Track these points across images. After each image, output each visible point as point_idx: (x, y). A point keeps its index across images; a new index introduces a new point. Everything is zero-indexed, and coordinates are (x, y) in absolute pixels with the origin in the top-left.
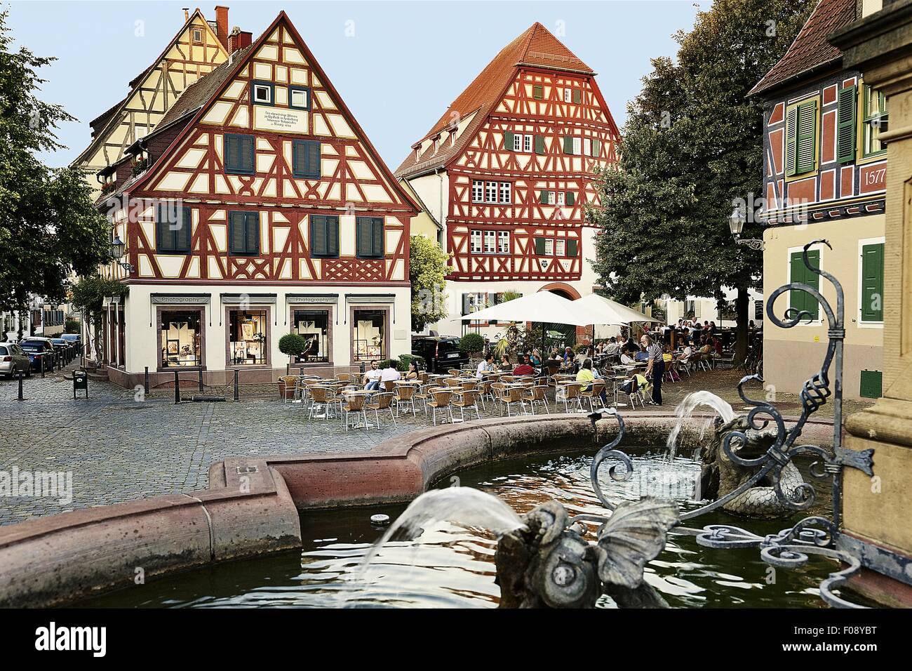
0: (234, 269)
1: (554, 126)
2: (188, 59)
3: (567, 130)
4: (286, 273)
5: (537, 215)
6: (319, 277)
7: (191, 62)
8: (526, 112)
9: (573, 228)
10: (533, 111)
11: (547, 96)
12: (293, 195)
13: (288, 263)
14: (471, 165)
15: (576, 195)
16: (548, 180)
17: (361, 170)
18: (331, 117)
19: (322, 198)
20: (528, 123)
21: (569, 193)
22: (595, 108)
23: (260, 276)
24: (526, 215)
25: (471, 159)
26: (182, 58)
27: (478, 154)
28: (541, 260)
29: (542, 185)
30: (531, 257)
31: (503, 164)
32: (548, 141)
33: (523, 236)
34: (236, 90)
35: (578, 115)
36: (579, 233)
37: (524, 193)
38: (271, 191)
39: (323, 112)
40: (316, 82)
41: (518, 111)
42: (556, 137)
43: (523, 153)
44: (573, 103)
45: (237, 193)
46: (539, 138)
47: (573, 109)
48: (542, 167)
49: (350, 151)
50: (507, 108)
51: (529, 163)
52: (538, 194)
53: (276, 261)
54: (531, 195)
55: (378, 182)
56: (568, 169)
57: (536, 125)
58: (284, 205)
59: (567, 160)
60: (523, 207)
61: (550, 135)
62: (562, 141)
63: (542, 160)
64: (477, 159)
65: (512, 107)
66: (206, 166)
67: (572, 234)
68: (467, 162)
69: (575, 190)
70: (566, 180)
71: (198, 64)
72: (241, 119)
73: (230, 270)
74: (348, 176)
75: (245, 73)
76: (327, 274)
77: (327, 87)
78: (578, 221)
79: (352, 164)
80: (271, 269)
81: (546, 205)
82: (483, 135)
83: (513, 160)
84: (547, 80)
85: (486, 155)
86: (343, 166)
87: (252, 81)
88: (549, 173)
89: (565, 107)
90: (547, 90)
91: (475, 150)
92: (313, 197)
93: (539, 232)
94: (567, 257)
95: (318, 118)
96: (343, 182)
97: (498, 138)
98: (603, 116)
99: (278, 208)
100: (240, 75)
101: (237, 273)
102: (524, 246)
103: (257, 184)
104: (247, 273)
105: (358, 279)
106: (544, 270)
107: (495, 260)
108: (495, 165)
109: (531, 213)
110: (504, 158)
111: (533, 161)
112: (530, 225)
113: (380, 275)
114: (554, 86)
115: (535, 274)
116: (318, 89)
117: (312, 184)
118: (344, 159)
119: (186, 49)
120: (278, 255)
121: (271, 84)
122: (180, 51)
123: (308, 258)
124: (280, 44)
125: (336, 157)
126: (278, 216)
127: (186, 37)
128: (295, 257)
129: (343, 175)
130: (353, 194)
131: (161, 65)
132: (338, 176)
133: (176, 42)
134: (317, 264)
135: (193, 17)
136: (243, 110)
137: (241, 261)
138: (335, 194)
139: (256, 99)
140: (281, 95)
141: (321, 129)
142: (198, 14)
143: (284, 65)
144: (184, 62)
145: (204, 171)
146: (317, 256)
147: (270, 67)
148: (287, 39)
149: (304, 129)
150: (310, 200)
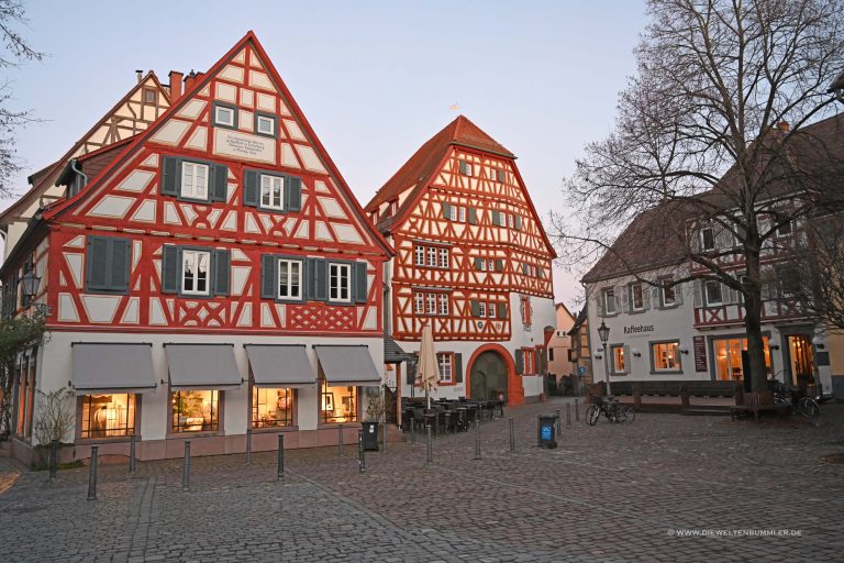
0: (183, 314)
1: (484, 200)
2: (138, 117)
3: (494, 204)
4: (246, 319)
5: (472, 280)
6: (284, 325)
7: (142, 120)
8: (460, 186)
9: (502, 293)
10: (466, 186)
11: (477, 174)
12: (256, 230)
13: (248, 307)
14: (414, 230)
15: (504, 262)
16: (480, 248)
17: (331, 207)
18: (300, 149)
19: (288, 235)
20: (461, 196)
21: (497, 260)
22: (516, 188)
23: (213, 322)
24: (462, 279)
25: (413, 225)
26: (131, 116)
27: (420, 221)
28: (477, 322)
29: (474, 252)
30: (468, 319)
31: (442, 232)
32: (480, 213)
33: (460, 299)
34: (194, 109)
35: (503, 192)
36: (507, 297)
37: (460, 259)
38: (231, 224)
39: (292, 142)
40: (285, 110)
41: (454, 184)
42: (485, 209)
43: (458, 222)
44: (498, 181)
45: (190, 224)
46: (470, 210)
47: (498, 186)
48: (475, 235)
49: (320, 186)
50: (445, 181)
51: (463, 233)
52: (472, 260)
53: (234, 305)
54: (466, 261)
55: (350, 221)
56: (496, 239)
57: (469, 197)
58: (245, 242)
59: (495, 231)
60: (460, 271)
61: (480, 208)
62: (490, 213)
63: (475, 229)
64: (419, 226)
65: (448, 181)
66: (154, 191)
67: (502, 298)
68: (410, 228)
69: (504, 258)
70: (495, 249)
72: (198, 142)
73: (177, 315)
74: (317, 213)
75: (205, 92)
76: (293, 322)
77: (297, 116)
78: (506, 287)
79: (323, 201)
80: (228, 315)
81: (479, 270)
82: (424, 204)
83: (449, 228)
84: (477, 160)
85: (427, 222)
86: (313, 202)
87: (213, 103)
88: (480, 242)
89: (492, 184)
90: (477, 169)
91: (417, 217)
92: (277, 233)
93: (474, 295)
94: (498, 319)
95: (286, 148)
96: (312, 219)
97: (437, 207)
98: (521, 195)
99: (238, 244)
100: (200, 94)
101: (186, 319)
102: (462, 308)
103: (214, 216)
104: (198, 320)
105: (327, 328)
106: (480, 331)
107: (437, 320)
108: (435, 232)
109: (467, 278)
110: (443, 225)
111: (467, 230)
112: (467, 289)
113: (350, 323)
114: (482, 165)
115: (472, 335)
116: (287, 118)
117: (278, 218)
118: (313, 195)
119: (137, 108)
120: (236, 298)
121: (236, 107)
122: (131, 109)
123: (272, 301)
124: (247, 67)
125: (304, 191)
126: (237, 254)
127: (138, 97)
128: (256, 302)
129: (312, 211)
130: (322, 233)
131: (109, 121)
132: (307, 213)
133: (127, 100)
134: (281, 310)
135: (146, 79)
136: (202, 132)
137: (192, 304)
138: (303, 232)
139: (217, 122)
140: (246, 120)
141: (289, 160)
142: (152, 76)
143: (250, 88)
144: (134, 121)
145: (151, 197)
146: (282, 302)
147: (234, 89)
148: (254, 61)
149: (271, 159)
150: (275, 237)
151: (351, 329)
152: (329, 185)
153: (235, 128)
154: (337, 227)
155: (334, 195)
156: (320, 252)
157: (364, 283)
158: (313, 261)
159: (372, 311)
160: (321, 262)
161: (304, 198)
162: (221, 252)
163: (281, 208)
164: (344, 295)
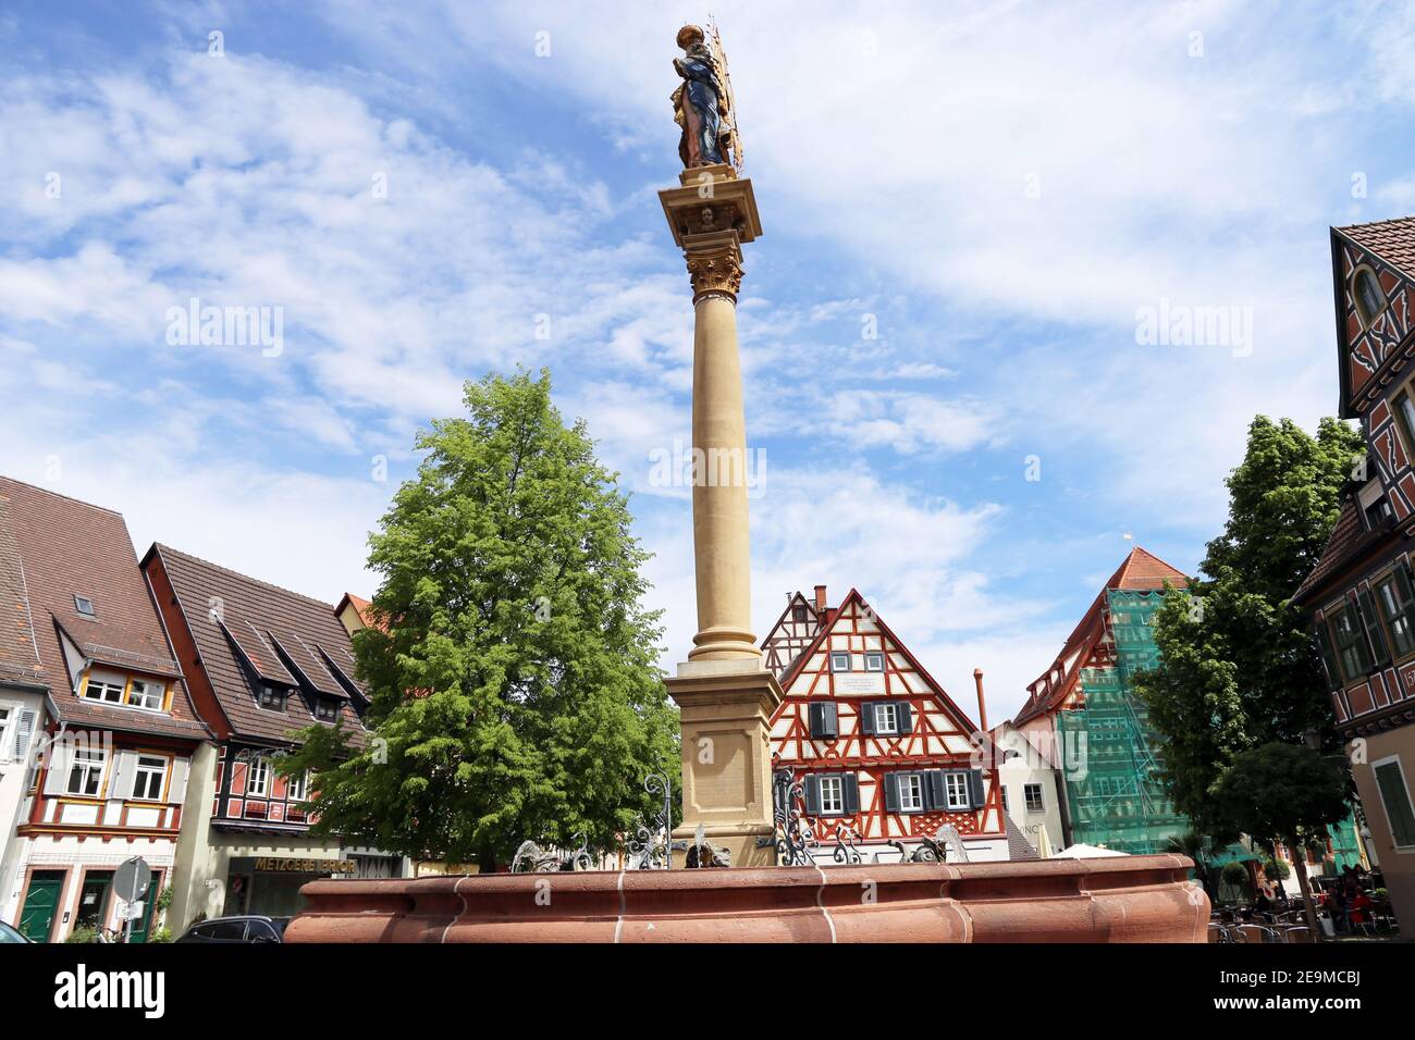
0: (825, 830)
2: (792, 636)
4: (875, 831)
6: (909, 833)
7: (795, 638)
12: (876, 753)
13: (877, 819)
17: (941, 723)
18: (905, 675)
19: (905, 753)
23: (850, 835)
26: (786, 635)
34: (816, 662)
38: (855, 751)
39: (896, 671)
40: (889, 646)
45: (823, 756)
49: (928, 705)
53: (865, 819)
55: (959, 732)
58: (867, 764)
66: (794, 734)
71: (801, 639)
72: (823, 688)
73: (820, 831)
74: (929, 730)
75: (824, 646)
76: (917, 830)
77: (900, 649)
79: (931, 717)
80: (860, 829)
86: (924, 721)
87: (830, 653)
92: (895, 753)
95: (894, 678)
96: (924, 736)
99: (863, 768)
100: (820, 649)
101: (828, 834)
103: (840, 747)
113: (973, 827)
116: (892, 652)
117: (894, 740)
118: (923, 713)
119: (789, 628)
120: (866, 813)
121: (848, 653)
122: (785, 630)
123: (896, 814)
124: (854, 618)
125: (914, 713)
126: (864, 776)
127: (789, 617)
128: (885, 814)
129: (924, 729)
130: (935, 747)
131: (768, 645)
132: (919, 731)
133: (781, 622)
134: (906, 820)
135: (795, 600)
136: (824, 679)
137: (831, 822)
138: (917, 749)
139: (835, 669)
140: (858, 662)
141: (898, 688)
142: (799, 596)
143: (859, 635)
144: (789, 639)
145: (793, 738)
146: (905, 813)
147: (846, 637)
148: (859, 612)
149: (882, 691)
150: (892, 757)
151: (973, 833)
152: (936, 703)
153: (850, 670)
154: (947, 739)
155: (941, 711)
156: (934, 765)
157: (981, 789)
158: (929, 774)
159: (993, 813)
160: (937, 774)
161: (914, 719)
162: (849, 776)
163: (895, 731)
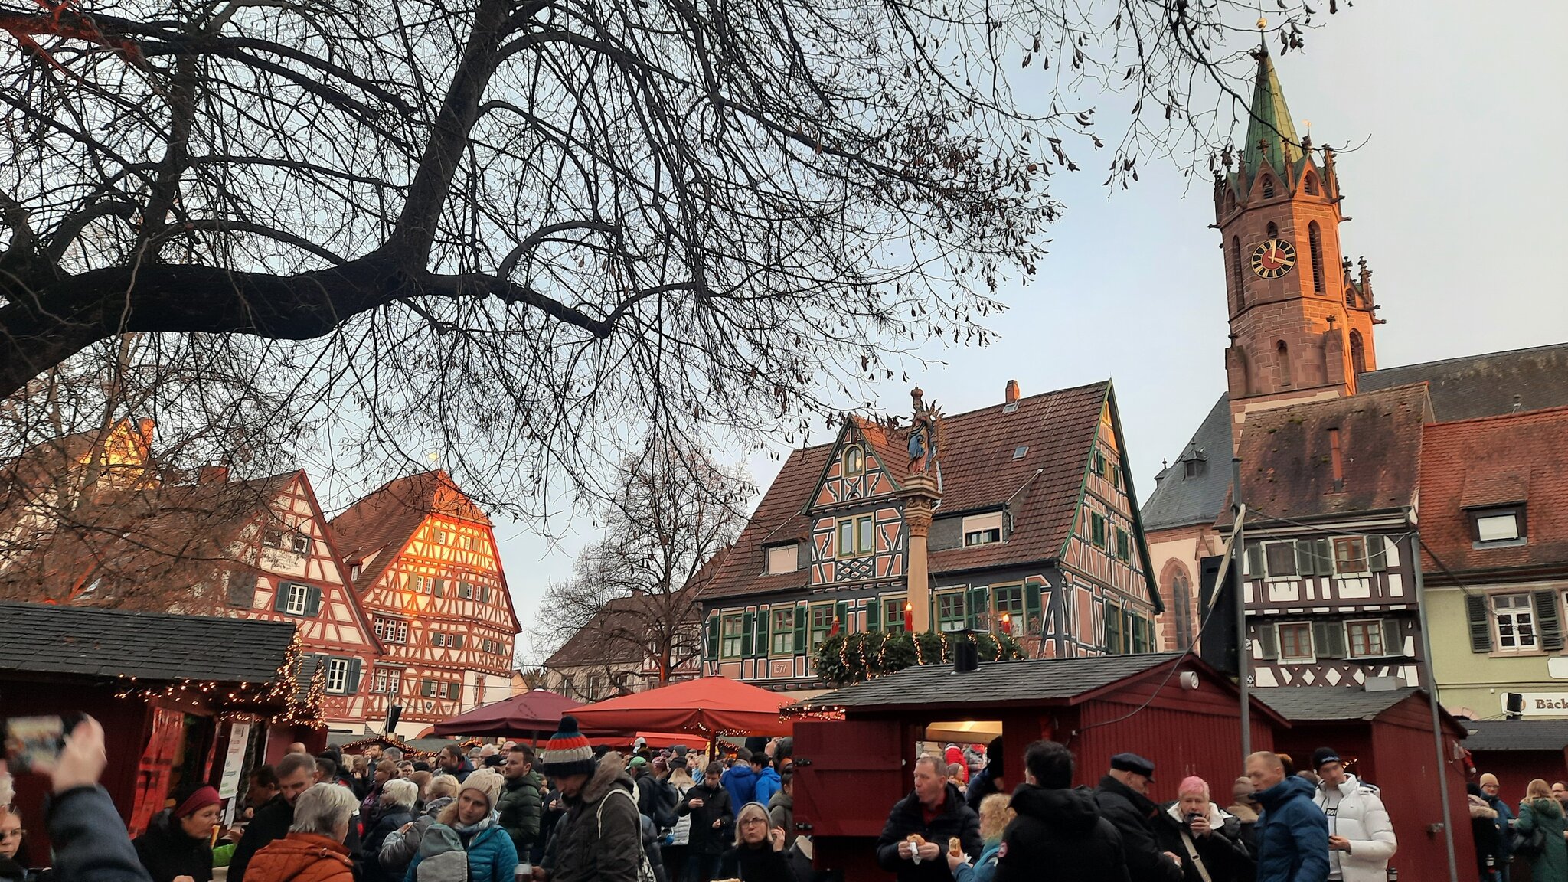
1: (453, 570)
3: (463, 575)
5: (428, 656)
8: (431, 555)
9: (456, 671)
10: (438, 556)
11: (450, 542)
14: (377, 602)
15: (464, 637)
16: (441, 621)
17: (341, 612)
18: (324, 563)
20: (431, 565)
21: (458, 637)
22: (488, 557)
24: (418, 655)
25: (377, 597)
27: (385, 592)
28: (426, 701)
29: (435, 626)
30: (417, 698)
31: (405, 604)
32: (447, 584)
33: (412, 676)
34: (250, 531)
35: (475, 563)
36: (463, 677)
37: (419, 633)
39: (319, 558)
40: (318, 532)
41: (425, 554)
42: (453, 580)
43: (423, 594)
44: (472, 550)
46: (438, 581)
47: (471, 555)
48: (438, 609)
49: (336, 595)
50: (416, 550)
51: (427, 605)
52: (431, 635)
54: (425, 635)
55: (354, 624)
56: (460, 613)
57: (438, 568)
59: (460, 603)
60: (416, 647)
61: (449, 579)
62: (458, 584)
63: (439, 602)
64: (382, 598)
65: (419, 550)
67: (456, 676)
68: (374, 600)
69: (464, 633)
70: (457, 623)
72: (249, 558)
74: (329, 617)
75: (259, 518)
77: (326, 536)
78: (462, 665)
79: (336, 607)
81: (437, 646)
82: (391, 574)
83: (414, 600)
84: (453, 527)
85: (391, 593)
86: (328, 609)
87: (264, 526)
88: (444, 616)
89: (464, 553)
90: (452, 536)
91: (382, 588)
93: (427, 673)
94: (450, 699)
95: (314, 563)
96: (325, 623)
97: (404, 577)
98: (494, 565)
100: (255, 519)
102: (412, 686)
106: (428, 711)
107: (385, 699)
108: (398, 604)
109: (423, 654)
110: (407, 597)
111: (432, 603)
112: (421, 666)
114: (458, 534)
115: (419, 716)
116: (318, 538)
117: (299, 622)
118: (329, 601)
124: (294, 497)
125: (322, 599)
129: (326, 616)
130: (331, 634)
132: (322, 617)
136: (253, 551)
138: (316, 633)
139: (265, 543)
140: (286, 540)
141: (315, 574)
143: (294, 514)
147: (280, 514)
148: (300, 491)
149: (301, 572)
151: (340, 716)
152: (342, 594)
153: (278, 547)
154: (344, 630)
155: (345, 602)
156: (326, 649)
157: (357, 676)
158: (319, 657)
159: (359, 701)
160: (326, 657)
161: (321, 604)
163: (301, 613)
164: (339, 687)
